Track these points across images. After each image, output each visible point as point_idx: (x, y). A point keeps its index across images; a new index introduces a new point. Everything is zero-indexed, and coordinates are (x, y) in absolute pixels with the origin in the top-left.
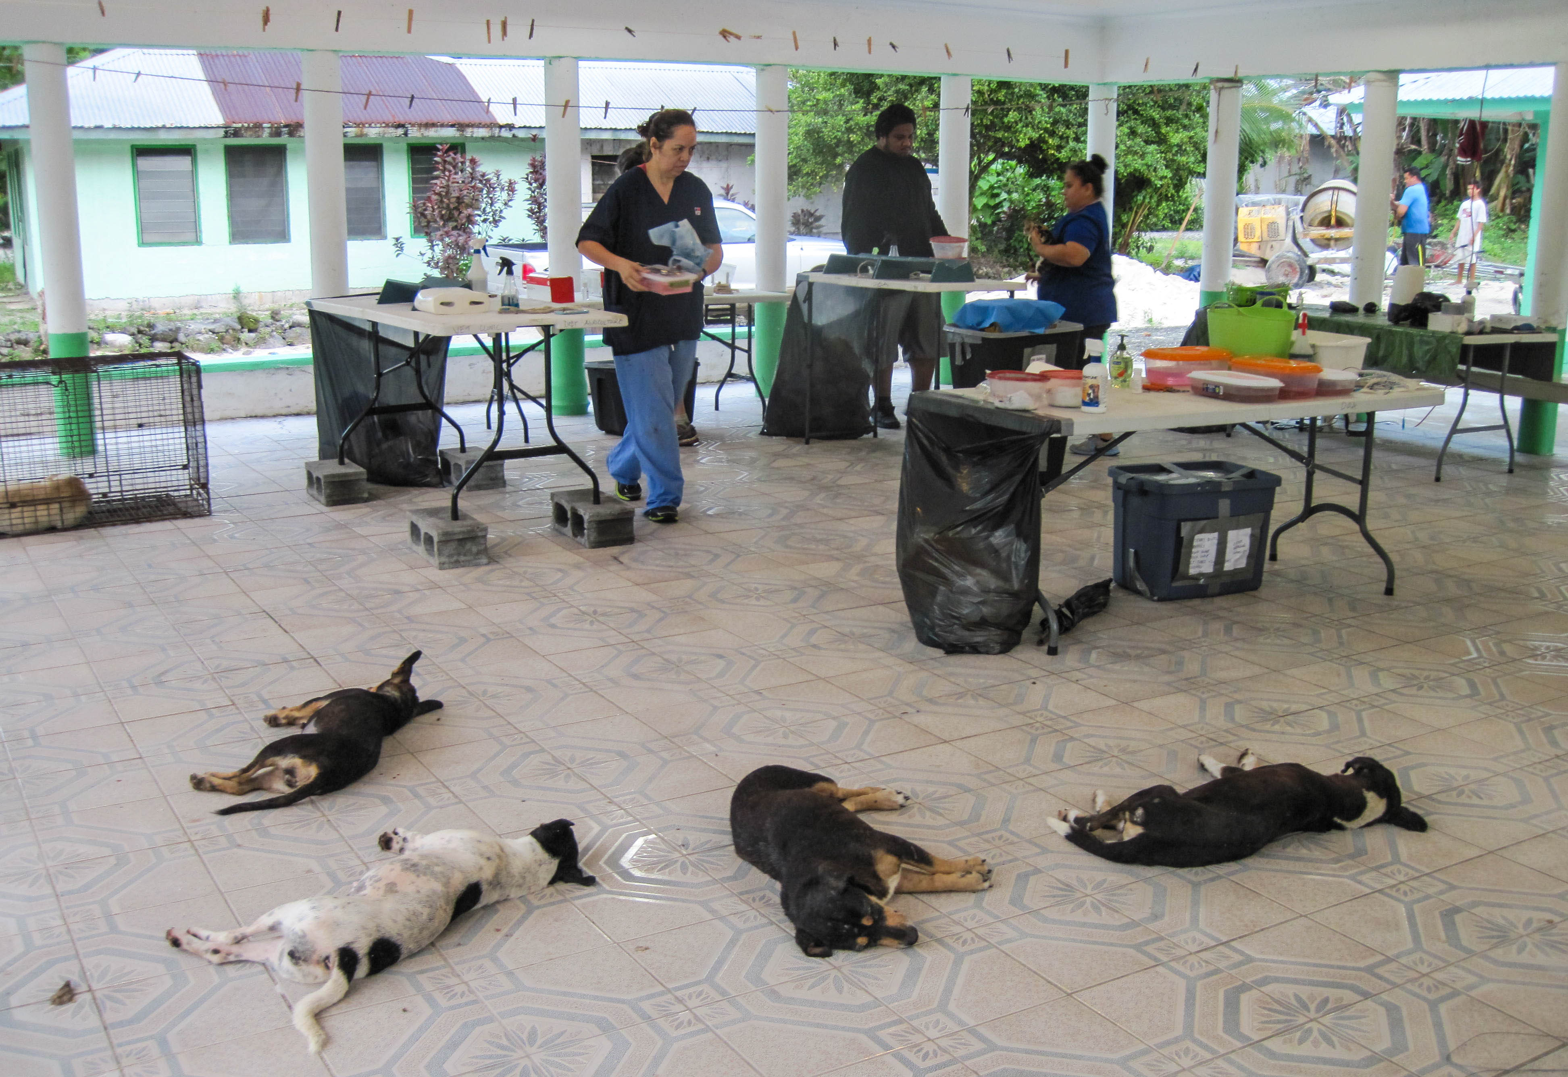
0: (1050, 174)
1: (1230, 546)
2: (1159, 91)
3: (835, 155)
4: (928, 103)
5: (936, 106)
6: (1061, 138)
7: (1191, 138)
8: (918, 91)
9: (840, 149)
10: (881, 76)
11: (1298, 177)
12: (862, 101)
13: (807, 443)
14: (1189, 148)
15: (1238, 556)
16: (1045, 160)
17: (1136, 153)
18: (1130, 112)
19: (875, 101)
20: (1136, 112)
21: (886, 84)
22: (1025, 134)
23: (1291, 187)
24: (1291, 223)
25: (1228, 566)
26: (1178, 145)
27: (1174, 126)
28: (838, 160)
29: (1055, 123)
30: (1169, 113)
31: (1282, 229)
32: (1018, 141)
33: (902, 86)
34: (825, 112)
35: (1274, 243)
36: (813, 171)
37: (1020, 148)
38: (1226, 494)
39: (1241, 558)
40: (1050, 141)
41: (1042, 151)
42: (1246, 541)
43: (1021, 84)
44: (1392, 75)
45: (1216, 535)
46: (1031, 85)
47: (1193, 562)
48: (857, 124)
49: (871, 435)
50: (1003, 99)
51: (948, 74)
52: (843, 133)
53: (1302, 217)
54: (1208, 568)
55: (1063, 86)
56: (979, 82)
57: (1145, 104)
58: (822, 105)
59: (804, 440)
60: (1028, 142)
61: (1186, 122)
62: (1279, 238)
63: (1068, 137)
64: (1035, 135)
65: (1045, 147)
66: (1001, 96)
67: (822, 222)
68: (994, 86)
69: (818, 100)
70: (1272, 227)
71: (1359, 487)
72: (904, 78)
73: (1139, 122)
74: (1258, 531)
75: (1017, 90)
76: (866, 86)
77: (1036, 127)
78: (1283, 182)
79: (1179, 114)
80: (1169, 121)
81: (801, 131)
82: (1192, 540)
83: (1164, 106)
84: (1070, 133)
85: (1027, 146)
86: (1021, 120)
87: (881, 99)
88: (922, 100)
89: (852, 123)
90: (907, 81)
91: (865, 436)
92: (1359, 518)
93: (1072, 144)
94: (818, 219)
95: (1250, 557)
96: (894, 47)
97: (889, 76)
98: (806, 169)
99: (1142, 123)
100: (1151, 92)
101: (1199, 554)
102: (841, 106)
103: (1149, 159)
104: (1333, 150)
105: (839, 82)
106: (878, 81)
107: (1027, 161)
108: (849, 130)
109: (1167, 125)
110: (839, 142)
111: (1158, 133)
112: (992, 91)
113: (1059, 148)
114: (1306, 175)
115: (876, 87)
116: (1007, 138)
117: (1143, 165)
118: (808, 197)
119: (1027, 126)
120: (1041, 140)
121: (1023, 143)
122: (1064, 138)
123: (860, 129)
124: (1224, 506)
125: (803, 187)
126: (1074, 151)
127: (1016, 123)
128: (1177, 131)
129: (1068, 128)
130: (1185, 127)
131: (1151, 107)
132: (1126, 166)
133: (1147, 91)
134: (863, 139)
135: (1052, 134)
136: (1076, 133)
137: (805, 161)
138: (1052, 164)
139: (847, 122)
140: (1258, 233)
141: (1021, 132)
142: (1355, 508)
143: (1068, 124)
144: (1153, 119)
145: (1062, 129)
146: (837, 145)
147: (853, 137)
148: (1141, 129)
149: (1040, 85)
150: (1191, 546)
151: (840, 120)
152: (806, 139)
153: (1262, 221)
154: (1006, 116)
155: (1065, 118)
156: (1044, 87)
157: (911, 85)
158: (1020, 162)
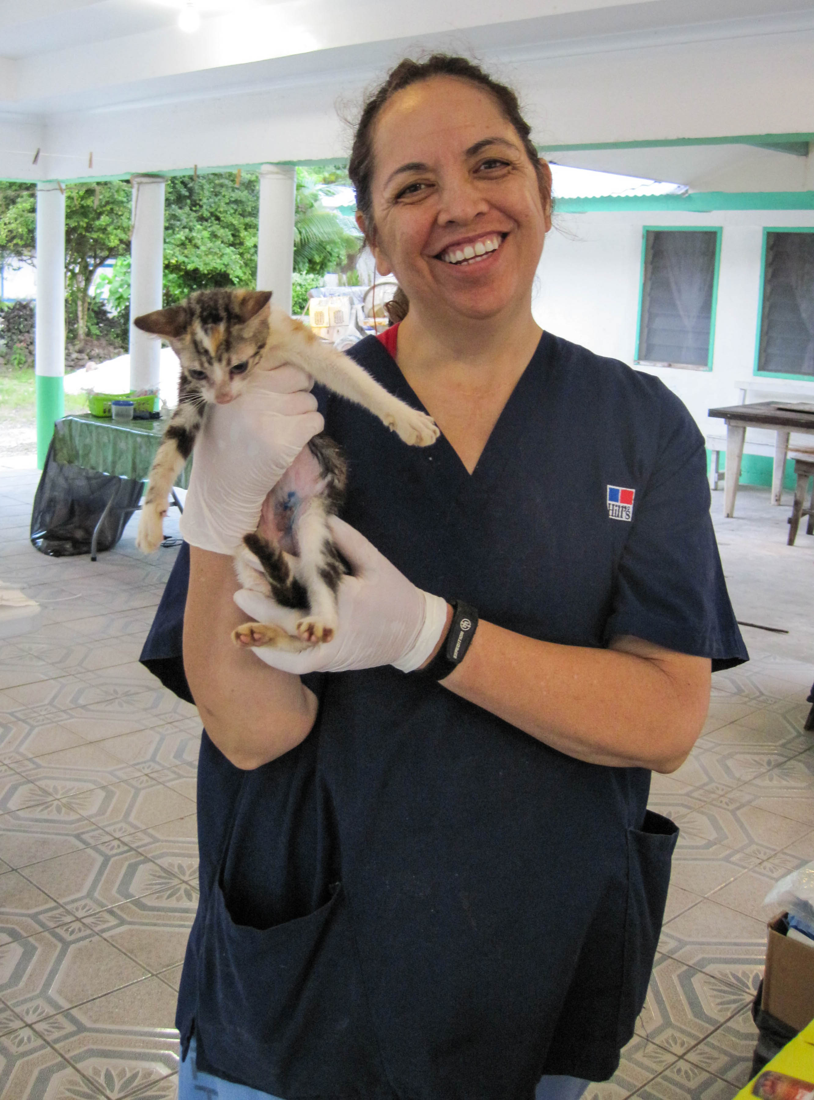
4: (27, 206)
5: (33, 210)
17: (216, 253)
18: (213, 218)
20: (218, 219)
24: (354, 311)
30: (248, 220)
31: (346, 317)
32: (110, 241)
35: (340, 329)
53: (363, 307)
57: (226, 212)
62: (344, 324)
70: (338, 316)
73: (220, 227)
80: (247, 226)
83: (243, 215)
86: (112, 223)
99: (223, 227)
100: (232, 203)
103: (226, 260)
109: (245, 229)
111: (237, 237)
116: (102, 238)
117: (220, 264)
127: (108, 225)
131: (231, 215)
132: (206, 264)
140: (326, 319)
141: (111, 234)
144: (233, 225)
148: (221, 232)
153: (329, 309)
154: (98, 218)
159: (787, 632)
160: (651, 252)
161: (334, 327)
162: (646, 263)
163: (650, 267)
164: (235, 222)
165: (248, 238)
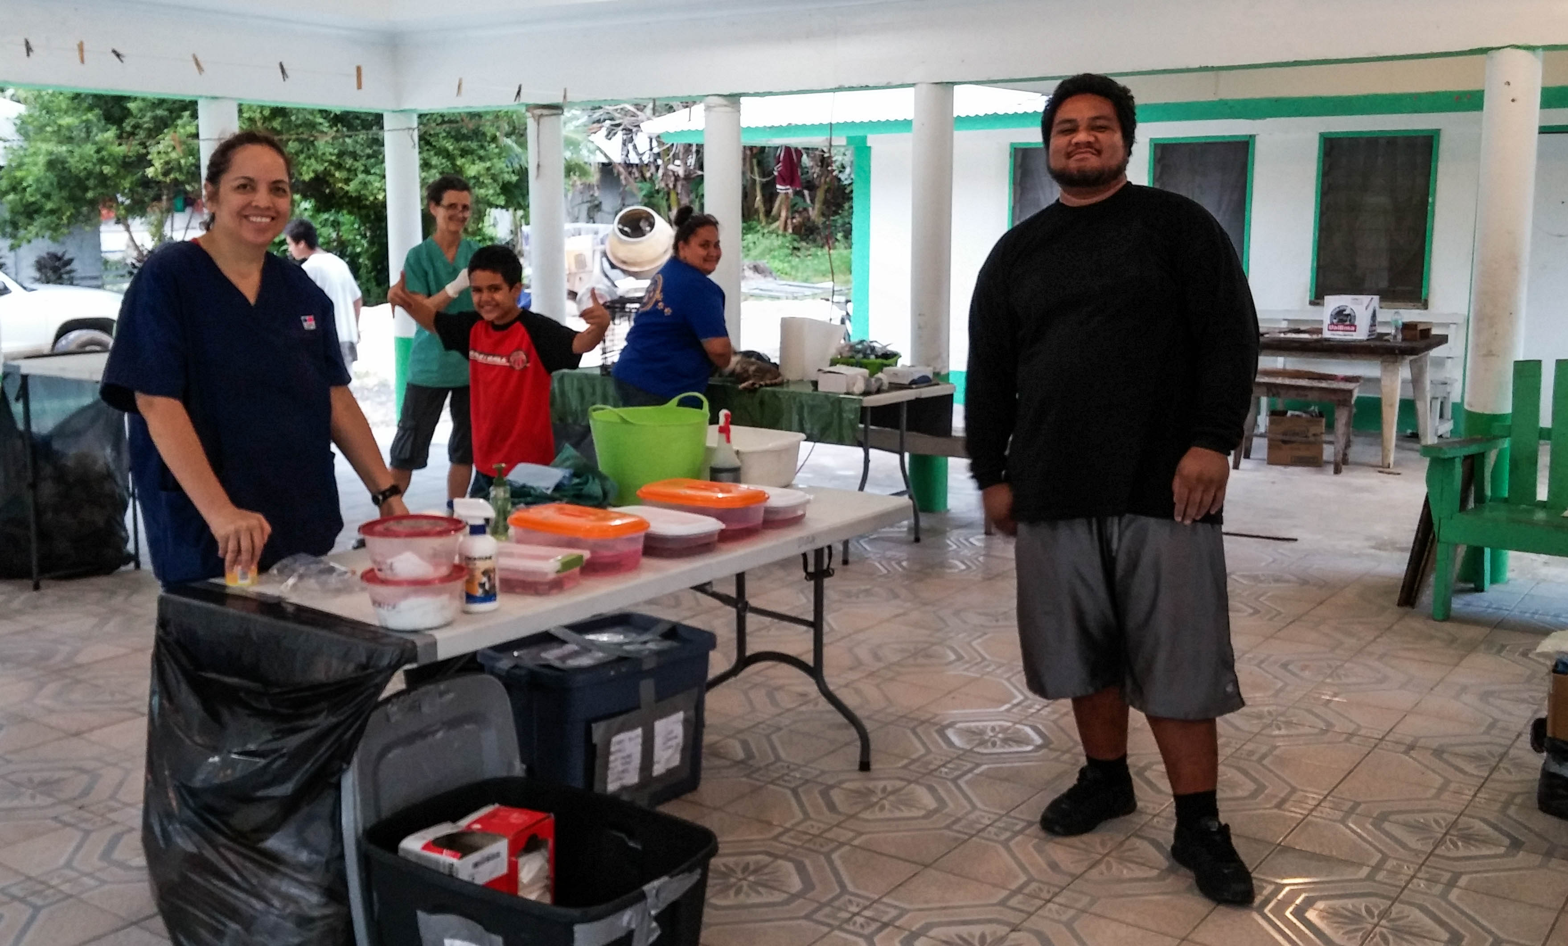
0: (339, 208)
1: (658, 741)
2: (450, 122)
3: (86, 189)
6: (349, 170)
7: (488, 169)
8: (180, 117)
9: (91, 183)
10: (135, 99)
11: (589, 205)
12: (114, 128)
13: (37, 587)
14: (488, 181)
15: (670, 751)
16: (332, 194)
19: (128, 129)
21: (141, 110)
22: (309, 167)
23: (584, 214)
25: (658, 769)
26: (474, 177)
27: (469, 157)
28: (90, 195)
29: (341, 155)
30: (463, 144)
33: (160, 112)
34: (70, 140)
35: (583, 275)
36: (59, 209)
37: (304, 182)
38: (649, 673)
39: (673, 755)
40: (337, 174)
41: (328, 185)
42: (679, 730)
43: (298, 110)
44: (734, 99)
45: (639, 731)
46: (312, 112)
47: (611, 777)
48: (110, 155)
49: (132, 565)
50: (279, 128)
51: (207, 97)
52: (94, 164)
54: (633, 778)
55: (347, 113)
56: (250, 107)
57: (437, 135)
58: (64, 132)
59: (31, 583)
60: (312, 175)
61: (482, 153)
63: (356, 170)
64: (320, 168)
65: (331, 180)
66: (276, 124)
67: (75, 265)
68: (267, 113)
69: (60, 126)
71: (811, 631)
72: (161, 102)
73: (432, 153)
74: (692, 713)
75: (293, 118)
76: (117, 112)
77: (320, 159)
78: (576, 209)
79: (474, 145)
80: (464, 153)
81: (42, 160)
82: (608, 744)
83: (458, 137)
84: (359, 165)
85: (312, 180)
87: (136, 127)
88: (184, 126)
89: (104, 153)
90: (165, 106)
91: (123, 568)
92: (815, 671)
93: (361, 176)
94: (70, 262)
95: (684, 750)
96: (118, 55)
97: (144, 100)
98: (49, 206)
99: (436, 154)
100: (443, 122)
101: (618, 763)
102: (88, 132)
104: (622, 177)
105: (85, 105)
106: (131, 106)
107: (312, 196)
108: (102, 161)
109: (462, 156)
110: (90, 174)
111: (454, 165)
112: (265, 119)
113: (347, 181)
114: (596, 202)
115: (128, 113)
118: (54, 239)
119: (309, 158)
120: (327, 172)
121: (307, 177)
122: (353, 171)
123: (115, 160)
124: (647, 689)
125: (48, 227)
126: (365, 184)
128: (473, 163)
129: (356, 160)
130: (481, 158)
131: (444, 138)
133: (439, 120)
134: (118, 173)
135: (339, 167)
136: (365, 166)
137: (47, 196)
138: (341, 198)
139: (98, 151)
142: (809, 659)
143: (355, 156)
144: (447, 151)
145: (349, 162)
146: (87, 179)
147: (107, 170)
148: (435, 161)
149: (321, 111)
150: (608, 753)
151: (89, 149)
152: (48, 170)
155: (351, 149)
156: (324, 113)
157: (171, 111)
158: (305, 197)
159: (1296, 540)
160: (1019, 171)
161: (576, 274)
162: (1014, 184)
163: (1018, 188)
164: (451, 148)
165: (467, 166)
